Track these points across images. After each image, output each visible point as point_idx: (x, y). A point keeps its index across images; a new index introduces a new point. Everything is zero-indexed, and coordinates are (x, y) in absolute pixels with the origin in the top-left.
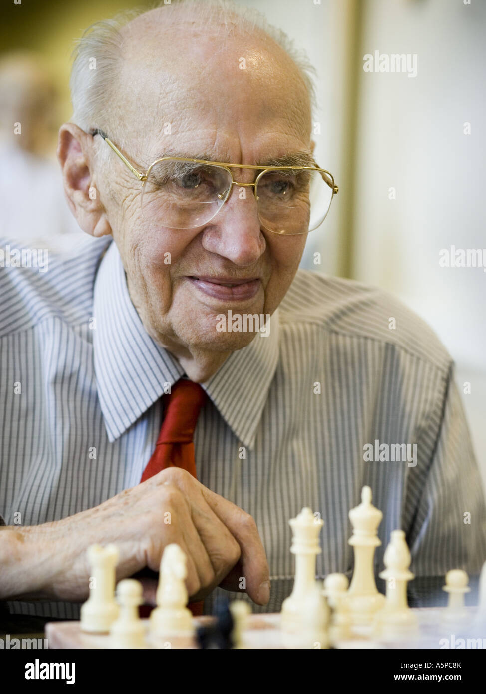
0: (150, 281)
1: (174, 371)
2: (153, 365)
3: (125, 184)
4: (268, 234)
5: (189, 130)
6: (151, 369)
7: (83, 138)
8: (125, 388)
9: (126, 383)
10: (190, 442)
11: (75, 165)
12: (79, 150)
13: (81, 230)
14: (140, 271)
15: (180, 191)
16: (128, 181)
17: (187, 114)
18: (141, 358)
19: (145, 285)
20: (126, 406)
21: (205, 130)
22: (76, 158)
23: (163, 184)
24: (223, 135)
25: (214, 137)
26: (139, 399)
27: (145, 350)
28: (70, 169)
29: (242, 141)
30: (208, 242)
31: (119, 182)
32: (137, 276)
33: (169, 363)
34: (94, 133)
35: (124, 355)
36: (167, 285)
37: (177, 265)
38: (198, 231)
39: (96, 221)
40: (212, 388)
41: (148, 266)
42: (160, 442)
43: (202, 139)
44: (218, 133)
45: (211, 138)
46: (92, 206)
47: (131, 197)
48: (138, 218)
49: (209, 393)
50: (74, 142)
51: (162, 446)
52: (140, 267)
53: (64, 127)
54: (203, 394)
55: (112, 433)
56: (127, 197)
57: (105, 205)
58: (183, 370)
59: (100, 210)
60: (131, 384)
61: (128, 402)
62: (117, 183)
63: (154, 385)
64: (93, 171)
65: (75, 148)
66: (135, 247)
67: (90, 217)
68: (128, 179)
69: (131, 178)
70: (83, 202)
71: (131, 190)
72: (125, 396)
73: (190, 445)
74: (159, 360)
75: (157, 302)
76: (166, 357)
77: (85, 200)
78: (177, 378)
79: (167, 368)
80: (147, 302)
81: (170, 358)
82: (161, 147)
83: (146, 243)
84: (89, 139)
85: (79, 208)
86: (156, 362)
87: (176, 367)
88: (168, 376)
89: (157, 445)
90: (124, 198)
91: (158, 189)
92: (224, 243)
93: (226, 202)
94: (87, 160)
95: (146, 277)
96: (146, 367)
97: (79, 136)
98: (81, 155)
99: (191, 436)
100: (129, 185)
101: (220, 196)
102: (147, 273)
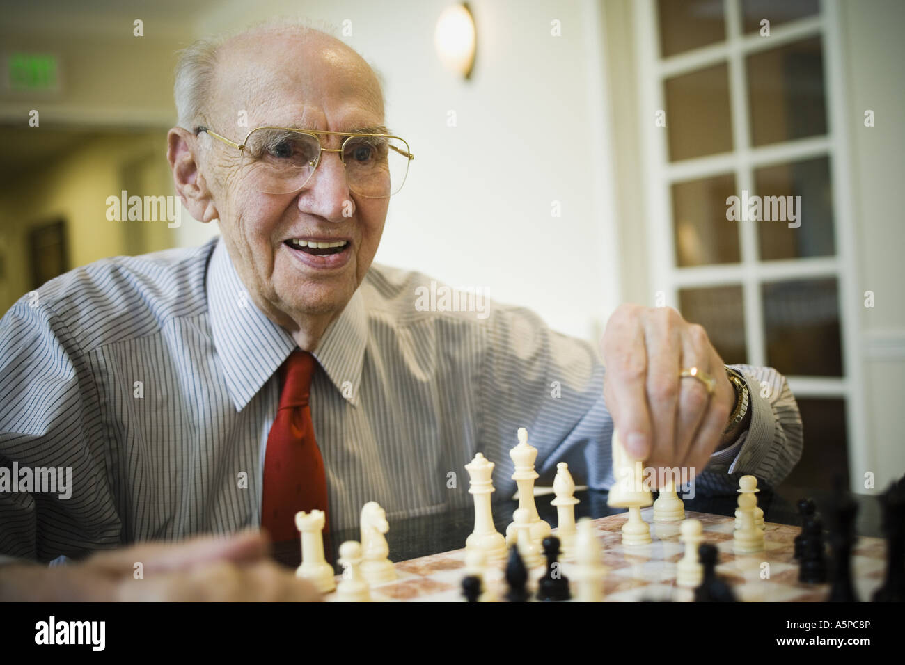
0: (254, 247)
1: (289, 343)
2: (270, 339)
3: (227, 164)
4: (357, 197)
5: (279, 106)
6: (269, 343)
7: (189, 137)
8: (247, 362)
9: (248, 358)
10: (306, 405)
11: (184, 163)
12: (186, 148)
13: (195, 220)
14: (246, 240)
15: (276, 161)
16: (228, 161)
17: (277, 93)
18: (259, 334)
19: (250, 253)
20: (250, 378)
21: (293, 105)
22: (183, 157)
23: (261, 155)
24: (308, 108)
25: (301, 110)
26: (260, 370)
27: (262, 327)
28: (179, 168)
29: (327, 114)
30: (303, 203)
31: (221, 164)
32: (243, 245)
33: (284, 336)
34: (198, 131)
35: (243, 333)
36: (269, 250)
37: (276, 230)
38: (294, 196)
39: (205, 207)
40: (321, 356)
41: (252, 234)
42: (282, 407)
43: (291, 112)
44: (305, 108)
45: (300, 111)
46: (199, 194)
47: (233, 173)
48: (240, 189)
49: (319, 359)
50: (181, 144)
51: (283, 410)
52: (245, 236)
53: (172, 131)
54: (315, 361)
55: (239, 404)
56: (229, 175)
57: (211, 191)
58: (295, 342)
59: (208, 197)
60: (252, 359)
61: (251, 374)
62: (220, 166)
63: (273, 357)
64: (198, 164)
65: (182, 149)
66: (240, 218)
67: (199, 205)
68: (229, 158)
69: (231, 158)
70: (192, 192)
71: (232, 168)
72: (247, 369)
73: (308, 408)
74: (275, 335)
75: (262, 267)
76: (281, 332)
77: (194, 190)
78: (292, 349)
79: (283, 341)
80: (253, 269)
81: (284, 332)
82: (255, 124)
83: (249, 211)
84: (193, 137)
85: (189, 199)
86: (273, 337)
87: (290, 340)
88: (284, 348)
89: (278, 411)
90: (226, 176)
91: (255, 161)
92: (319, 203)
93: (317, 168)
94: (193, 155)
95: (251, 245)
96: (265, 342)
97: (185, 135)
98: (188, 153)
99: (307, 400)
100: (231, 164)
101: (311, 163)
102: (251, 241)
